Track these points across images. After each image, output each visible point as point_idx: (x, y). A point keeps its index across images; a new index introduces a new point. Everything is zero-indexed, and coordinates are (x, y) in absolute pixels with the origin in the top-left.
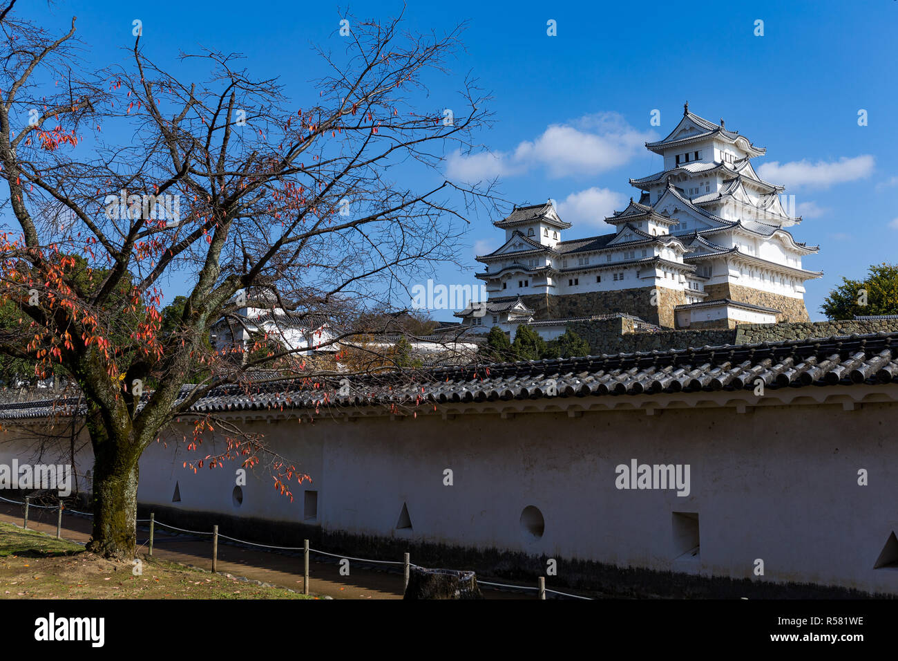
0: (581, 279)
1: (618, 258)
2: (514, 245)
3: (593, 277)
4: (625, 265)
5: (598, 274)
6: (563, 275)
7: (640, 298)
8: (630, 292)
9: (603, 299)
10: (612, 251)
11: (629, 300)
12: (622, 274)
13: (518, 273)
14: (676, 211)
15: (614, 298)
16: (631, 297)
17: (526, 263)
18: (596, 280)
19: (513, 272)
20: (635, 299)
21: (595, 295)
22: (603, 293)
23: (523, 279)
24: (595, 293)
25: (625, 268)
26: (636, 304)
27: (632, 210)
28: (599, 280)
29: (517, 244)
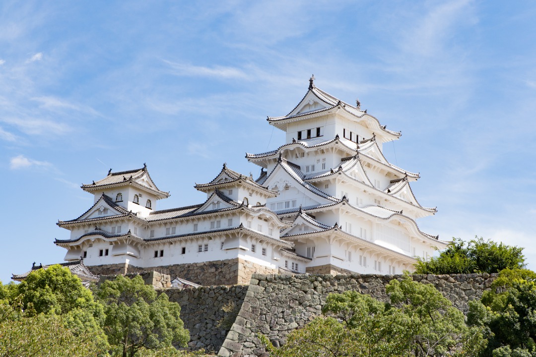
0: (167, 249)
1: (204, 226)
2: (98, 210)
3: (178, 248)
4: (210, 235)
5: (183, 245)
6: (148, 245)
7: (221, 272)
8: (213, 265)
9: (185, 273)
10: (199, 219)
11: (210, 273)
12: (206, 245)
13: (99, 240)
14: (287, 188)
15: (196, 272)
16: (213, 270)
17: (108, 229)
18: (181, 251)
19: (92, 238)
20: (217, 272)
21: (178, 268)
22: (186, 266)
23: (104, 247)
24: (178, 265)
25: (210, 238)
26: (217, 277)
27: (224, 176)
28: (184, 251)
29: (102, 209)
